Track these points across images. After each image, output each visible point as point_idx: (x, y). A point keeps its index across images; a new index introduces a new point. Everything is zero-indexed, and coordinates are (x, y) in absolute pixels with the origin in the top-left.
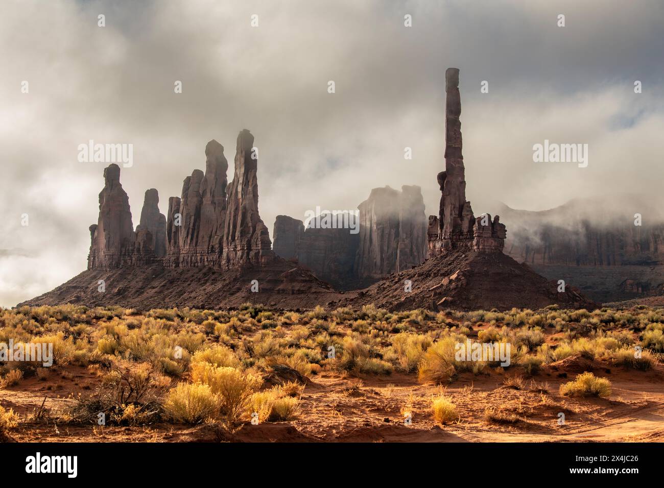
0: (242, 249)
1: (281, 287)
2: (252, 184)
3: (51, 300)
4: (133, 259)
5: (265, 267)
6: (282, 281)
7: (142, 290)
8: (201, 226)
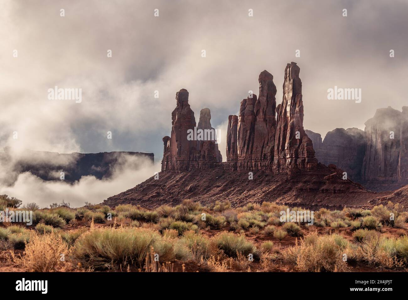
0: (291, 157)
1: (324, 187)
2: (299, 105)
3: (136, 195)
4: (200, 164)
5: (310, 171)
6: (325, 183)
7: (209, 189)
8: (255, 138)
